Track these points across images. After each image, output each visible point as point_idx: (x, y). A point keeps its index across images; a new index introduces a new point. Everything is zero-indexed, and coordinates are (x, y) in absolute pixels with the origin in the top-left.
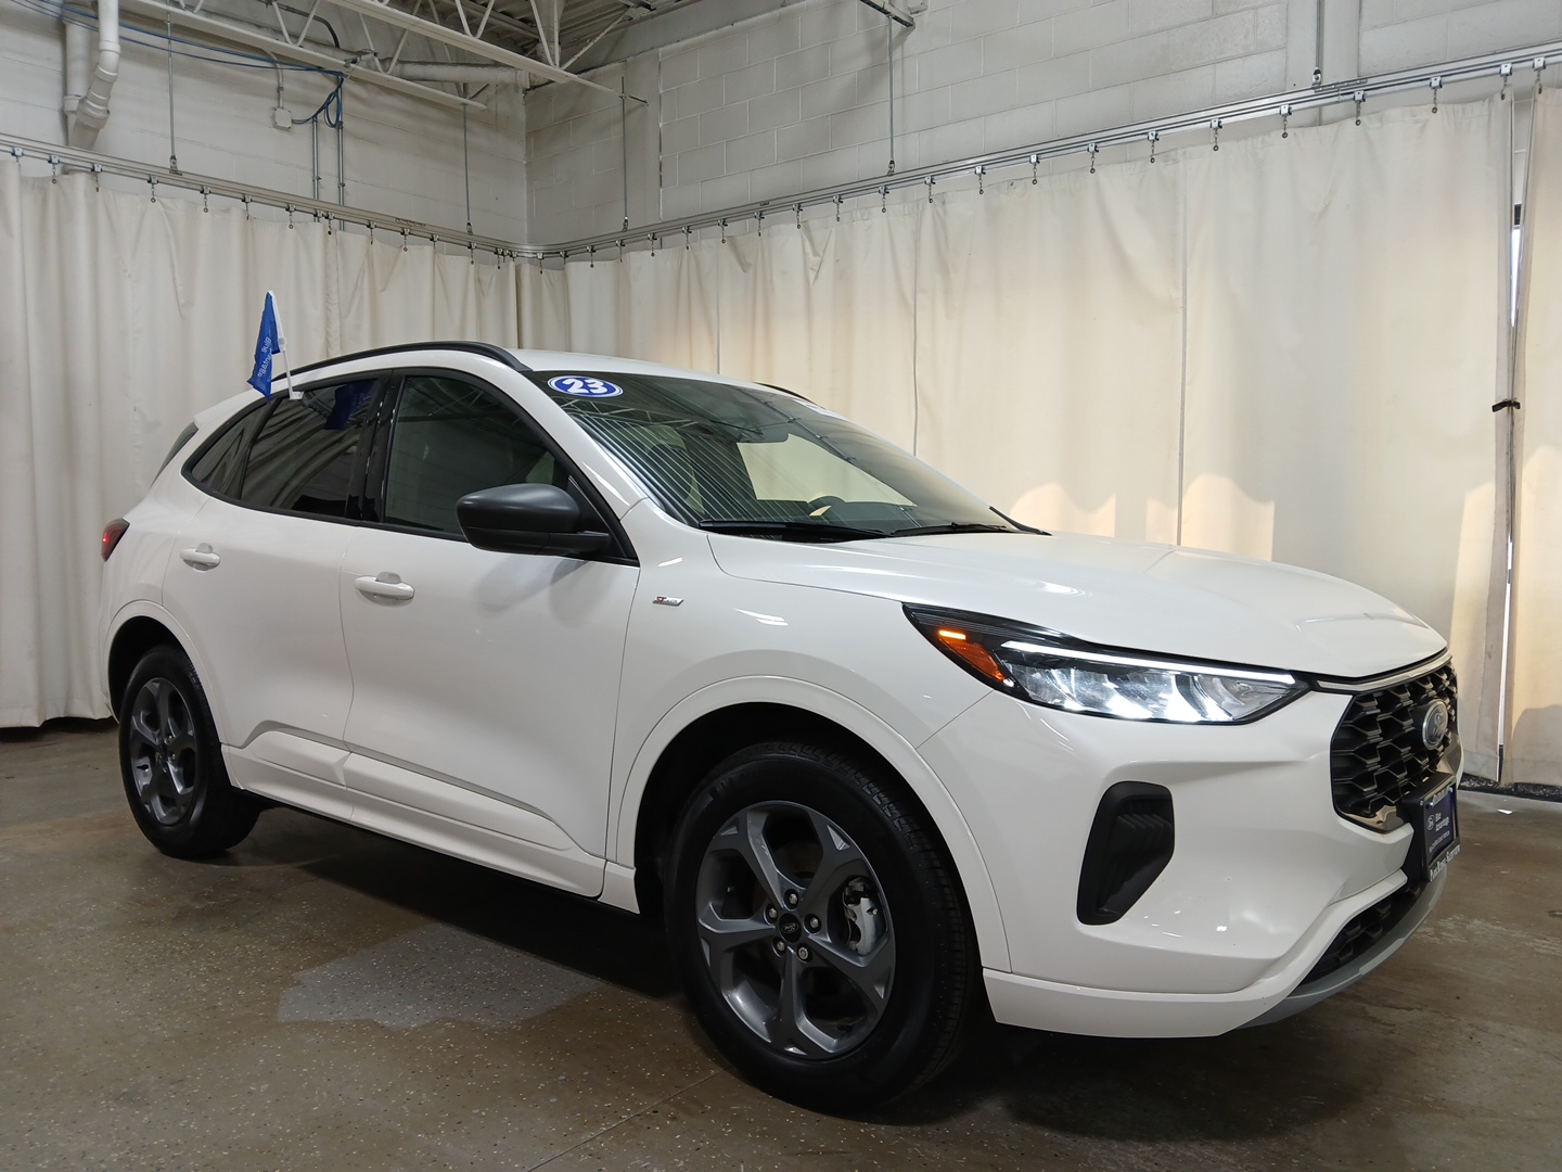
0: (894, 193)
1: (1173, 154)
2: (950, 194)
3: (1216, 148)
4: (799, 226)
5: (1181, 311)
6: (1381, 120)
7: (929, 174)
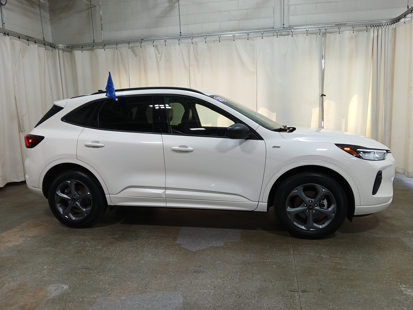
0: (182, 40)
1: (253, 39)
2: (198, 42)
3: (262, 38)
4: (153, 46)
5: (256, 74)
6: (297, 36)
7: (191, 36)
